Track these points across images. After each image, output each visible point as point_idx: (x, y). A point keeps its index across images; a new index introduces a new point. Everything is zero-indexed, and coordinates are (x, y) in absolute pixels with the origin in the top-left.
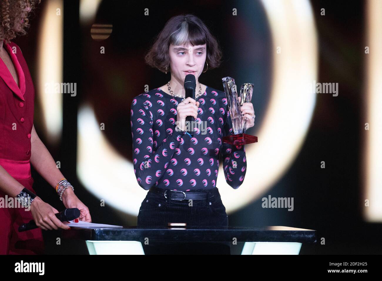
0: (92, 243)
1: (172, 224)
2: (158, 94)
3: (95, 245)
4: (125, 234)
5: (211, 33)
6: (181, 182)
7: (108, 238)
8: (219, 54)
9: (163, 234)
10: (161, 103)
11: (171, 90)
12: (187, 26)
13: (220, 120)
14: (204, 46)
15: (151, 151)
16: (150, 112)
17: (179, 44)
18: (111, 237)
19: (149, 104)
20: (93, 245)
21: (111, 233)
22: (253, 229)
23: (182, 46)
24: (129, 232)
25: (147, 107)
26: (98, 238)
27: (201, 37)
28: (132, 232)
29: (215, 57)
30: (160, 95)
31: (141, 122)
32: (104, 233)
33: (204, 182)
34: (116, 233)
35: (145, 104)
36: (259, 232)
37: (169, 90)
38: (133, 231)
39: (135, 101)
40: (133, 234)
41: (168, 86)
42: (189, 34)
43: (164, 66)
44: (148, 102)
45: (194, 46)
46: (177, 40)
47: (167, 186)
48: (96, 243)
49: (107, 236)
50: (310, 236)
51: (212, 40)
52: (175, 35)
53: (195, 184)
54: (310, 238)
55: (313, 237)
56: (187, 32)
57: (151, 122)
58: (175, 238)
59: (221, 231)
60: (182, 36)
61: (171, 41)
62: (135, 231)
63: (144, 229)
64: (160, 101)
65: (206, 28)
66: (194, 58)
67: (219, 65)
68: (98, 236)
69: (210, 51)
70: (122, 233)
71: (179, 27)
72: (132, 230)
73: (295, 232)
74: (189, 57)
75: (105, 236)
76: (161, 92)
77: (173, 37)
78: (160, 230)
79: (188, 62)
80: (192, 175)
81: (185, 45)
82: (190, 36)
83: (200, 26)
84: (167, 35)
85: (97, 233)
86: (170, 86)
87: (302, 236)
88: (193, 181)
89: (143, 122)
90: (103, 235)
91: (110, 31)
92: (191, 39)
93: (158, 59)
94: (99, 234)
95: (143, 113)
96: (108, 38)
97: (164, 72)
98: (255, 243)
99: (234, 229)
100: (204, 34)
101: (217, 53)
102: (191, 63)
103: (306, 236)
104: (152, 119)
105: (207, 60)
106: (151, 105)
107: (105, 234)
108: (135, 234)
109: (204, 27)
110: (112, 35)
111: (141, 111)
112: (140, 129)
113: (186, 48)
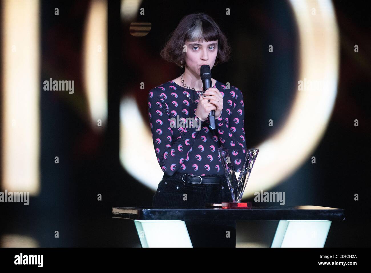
0: (140, 222)
1: (215, 205)
2: (172, 87)
3: (142, 223)
4: (170, 214)
5: (221, 31)
6: (196, 167)
7: (155, 218)
8: (228, 50)
9: (205, 213)
10: (174, 96)
11: (184, 83)
12: (201, 24)
13: (228, 111)
14: (216, 42)
15: (171, 140)
16: (166, 104)
17: (194, 40)
18: (157, 217)
19: (164, 96)
20: (141, 225)
21: (157, 214)
22: (287, 208)
23: (197, 42)
24: (173, 212)
25: (163, 99)
26: (145, 218)
27: (214, 34)
28: (176, 212)
29: (225, 53)
30: (173, 88)
31: (159, 113)
32: (150, 214)
33: (217, 167)
34: (162, 213)
35: (161, 97)
36: (292, 211)
37: (182, 83)
38: (178, 211)
39: (152, 94)
40: (177, 214)
41: (181, 79)
42: (203, 31)
43: (181, 60)
44: (163, 94)
45: (207, 42)
46: (192, 37)
47: (184, 170)
48: (143, 222)
49: (154, 216)
50: (339, 214)
51: (223, 37)
52: (191, 33)
53: (209, 169)
54: (339, 216)
55: (342, 215)
56: (201, 30)
57: (168, 113)
58: (216, 217)
59: (258, 211)
60: (197, 33)
61: (187, 38)
62: (179, 211)
63: (187, 210)
64: (174, 94)
65: (217, 26)
66: (207, 53)
67: (228, 59)
68: (145, 216)
69: (221, 46)
70: (168, 213)
71: (193, 25)
72: (176, 210)
73: (326, 211)
74: (203, 52)
75: (151, 215)
76: (175, 85)
77: (189, 34)
78: (202, 210)
79: (202, 56)
80: (205, 160)
81: (199, 41)
82: (204, 33)
83: (212, 23)
84: (183, 32)
85: (144, 213)
86: (183, 79)
87: (331, 214)
88: (207, 166)
89: (161, 114)
90: (150, 215)
91: (149, 29)
92: (205, 36)
93: (176, 54)
94: (146, 214)
95: (160, 105)
96: (147, 35)
97: (179, 65)
98: (289, 221)
99: (269, 208)
100: (216, 31)
101: (226, 48)
102: (205, 58)
103: (336, 214)
104: (168, 110)
105: (218, 55)
106: (166, 97)
107: (152, 214)
108: (180, 214)
109: (215, 25)
110: (150, 32)
111: (159, 103)
112: (159, 121)
113: (200, 43)
